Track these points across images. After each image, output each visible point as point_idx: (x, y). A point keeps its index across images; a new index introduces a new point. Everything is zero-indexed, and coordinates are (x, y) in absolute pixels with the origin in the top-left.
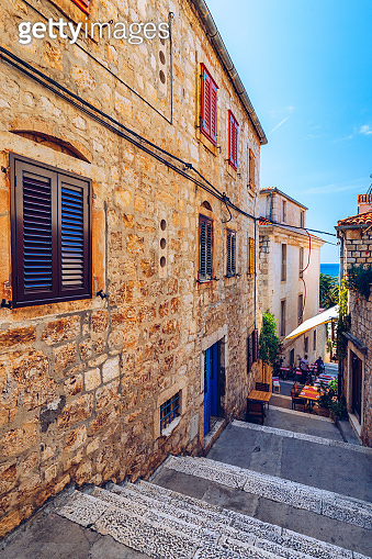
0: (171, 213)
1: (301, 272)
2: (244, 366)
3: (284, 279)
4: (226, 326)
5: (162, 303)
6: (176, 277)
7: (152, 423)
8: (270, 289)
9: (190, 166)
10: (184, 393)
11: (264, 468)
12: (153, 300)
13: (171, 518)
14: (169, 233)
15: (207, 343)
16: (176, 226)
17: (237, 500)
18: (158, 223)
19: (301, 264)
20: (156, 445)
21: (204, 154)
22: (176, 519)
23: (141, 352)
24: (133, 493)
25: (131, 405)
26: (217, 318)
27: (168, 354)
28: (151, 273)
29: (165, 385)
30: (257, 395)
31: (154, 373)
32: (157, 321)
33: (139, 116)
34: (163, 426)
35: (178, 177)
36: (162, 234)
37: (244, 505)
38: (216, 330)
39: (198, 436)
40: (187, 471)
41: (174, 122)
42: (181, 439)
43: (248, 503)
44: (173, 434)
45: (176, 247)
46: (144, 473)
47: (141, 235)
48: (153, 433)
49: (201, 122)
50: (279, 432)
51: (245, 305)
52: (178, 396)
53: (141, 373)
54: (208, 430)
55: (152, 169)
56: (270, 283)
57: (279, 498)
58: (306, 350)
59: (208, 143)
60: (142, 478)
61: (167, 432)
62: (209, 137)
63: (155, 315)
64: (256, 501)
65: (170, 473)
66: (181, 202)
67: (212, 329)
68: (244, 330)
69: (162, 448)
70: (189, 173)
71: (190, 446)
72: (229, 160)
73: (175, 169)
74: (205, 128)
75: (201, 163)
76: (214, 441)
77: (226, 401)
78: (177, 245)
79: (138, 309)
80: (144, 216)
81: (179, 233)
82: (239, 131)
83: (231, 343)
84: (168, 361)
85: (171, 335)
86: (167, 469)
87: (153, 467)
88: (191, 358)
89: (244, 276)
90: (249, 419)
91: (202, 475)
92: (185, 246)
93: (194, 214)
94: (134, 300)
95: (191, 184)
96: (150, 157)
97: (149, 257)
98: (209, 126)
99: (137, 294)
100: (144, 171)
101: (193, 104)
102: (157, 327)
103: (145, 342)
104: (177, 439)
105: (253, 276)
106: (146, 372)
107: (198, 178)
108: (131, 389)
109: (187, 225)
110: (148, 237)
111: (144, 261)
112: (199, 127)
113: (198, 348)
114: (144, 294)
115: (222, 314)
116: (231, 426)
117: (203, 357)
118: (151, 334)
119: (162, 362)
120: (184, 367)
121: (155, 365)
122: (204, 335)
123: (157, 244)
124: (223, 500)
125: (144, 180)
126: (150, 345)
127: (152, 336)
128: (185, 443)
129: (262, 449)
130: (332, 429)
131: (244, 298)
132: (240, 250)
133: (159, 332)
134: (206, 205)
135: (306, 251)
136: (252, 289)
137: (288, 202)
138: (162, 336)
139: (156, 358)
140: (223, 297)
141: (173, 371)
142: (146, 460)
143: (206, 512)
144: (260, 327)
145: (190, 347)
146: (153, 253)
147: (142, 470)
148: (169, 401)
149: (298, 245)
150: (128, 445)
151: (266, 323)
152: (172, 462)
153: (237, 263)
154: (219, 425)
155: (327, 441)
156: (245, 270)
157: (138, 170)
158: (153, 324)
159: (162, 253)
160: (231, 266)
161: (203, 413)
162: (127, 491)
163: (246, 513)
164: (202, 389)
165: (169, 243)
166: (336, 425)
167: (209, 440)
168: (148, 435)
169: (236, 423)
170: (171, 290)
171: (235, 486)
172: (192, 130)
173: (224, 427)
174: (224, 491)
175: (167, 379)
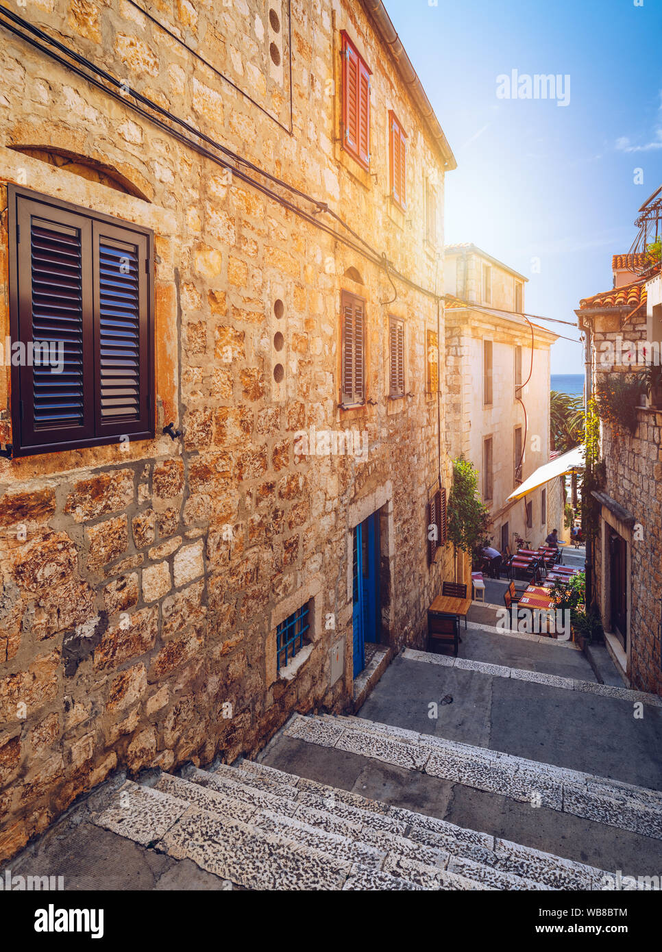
0: (292, 288)
1: (519, 389)
2: (423, 555)
3: (488, 401)
4: (389, 484)
5: (278, 446)
6: (301, 400)
7: (262, 658)
8: (465, 418)
9: (323, 206)
10: (319, 603)
11: (462, 734)
12: (262, 439)
14: (290, 323)
15: (357, 515)
16: (301, 310)
17: (414, 790)
18: (270, 306)
19: (518, 374)
20: (270, 698)
21: (349, 187)
23: (242, 532)
24: (229, 782)
25: (225, 625)
26: (375, 470)
27: (289, 535)
28: (257, 393)
29: (285, 588)
30: (446, 605)
31: (265, 569)
32: (270, 476)
33: (234, 121)
34: (282, 663)
35: (303, 226)
36: (276, 325)
38: (373, 491)
39: (343, 679)
40: (326, 741)
41: (296, 132)
42: (314, 685)
44: (299, 676)
45: (302, 346)
46: (248, 746)
47: (240, 326)
48: (263, 675)
49: (343, 132)
50: (485, 668)
51: (422, 448)
52: (307, 607)
53: (243, 569)
54: (360, 667)
55: (258, 211)
56: (465, 408)
58: (529, 523)
59: (353, 166)
60: (245, 755)
61: (288, 673)
62: (356, 157)
63: (265, 467)
65: (295, 746)
66: (310, 269)
67: (366, 490)
68: (421, 490)
69: (280, 700)
70: (323, 219)
71: (330, 697)
72: (391, 196)
73: (298, 212)
74: (350, 142)
75: (343, 202)
76: (371, 687)
77: (392, 614)
78: (303, 344)
79: (235, 455)
80: (246, 293)
81: (307, 322)
82: (408, 147)
83: (400, 513)
84: (290, 546)
85: (295, 502)
86: (290, 739)
87: (265, 736)
88: (329, 541)
89: (420, 397)
90: (432, 646)
91: (352, 747)
92: (318, 347)
93: (332, 290)
94: (229, 439)
95: (326, 239)
96: (254, 191)
97: (254, 365)
98: (356, 139)
99: (233, 430)
100: (245, 217)
101: (329, 102)
102: (269, 487)
103: (249, 513)
104: (306, 684)
105: (435, 397)
106: (250, 566)
107: (337, 227)
108: (225, 598)
109: (320, 309)
110: (252, 330)
111: (245, 373)
112: (339, 140)
113: (341, 524)
114: (246, 430)
115: (383, 464)
116: (401, 660)
117: (350, 538)
118: (258, 500)
119: (279, 549)
120: (318, 557)
121: (267, 555)
122: (353, 501)
123: (267, 343)
124: (390, 792)
125: (246, 232)
126: (257, 518)
127: (261, 504)
128: (320, 691)
129: (456, 699)
130: (578, 660)
131: (420, 435)
132: (413, 352)
133: (273, 497)
134: (353, 274)
135: (526, 353)
136: (435, 420)
137: (493, 270)
138: (279, 504)
139: (269, 543)
140: (384, 433)
141: (298, 564)
142: (253, 723)
143: (360, 812)
144: (448, 484)
145: (327, 522)
146: (262, 358)
147: (245, 741)
148: (291, 618)
149: (511, 343)
150: (220, 697)
151: (458, 478)
152: (298, 726)
153: (408, 374)
154: (379, 658)
155: (569, 682)
156: (422, 386)
157: (233, 214)
158: (261, 483)
159: (277, 357)
160: (397, 380)
161: (351, 638)
162: (220, 780)
164: (350, 595)
165: (289, 340)
166: (584, 653)
167: (362, 684)
168: (256, 679)
169: (410, 655)
170: (293, 422)
171: (410, 765)
172: (326, 145)
173: (388, 663)
174: (392, 775)
175: (288, 579)
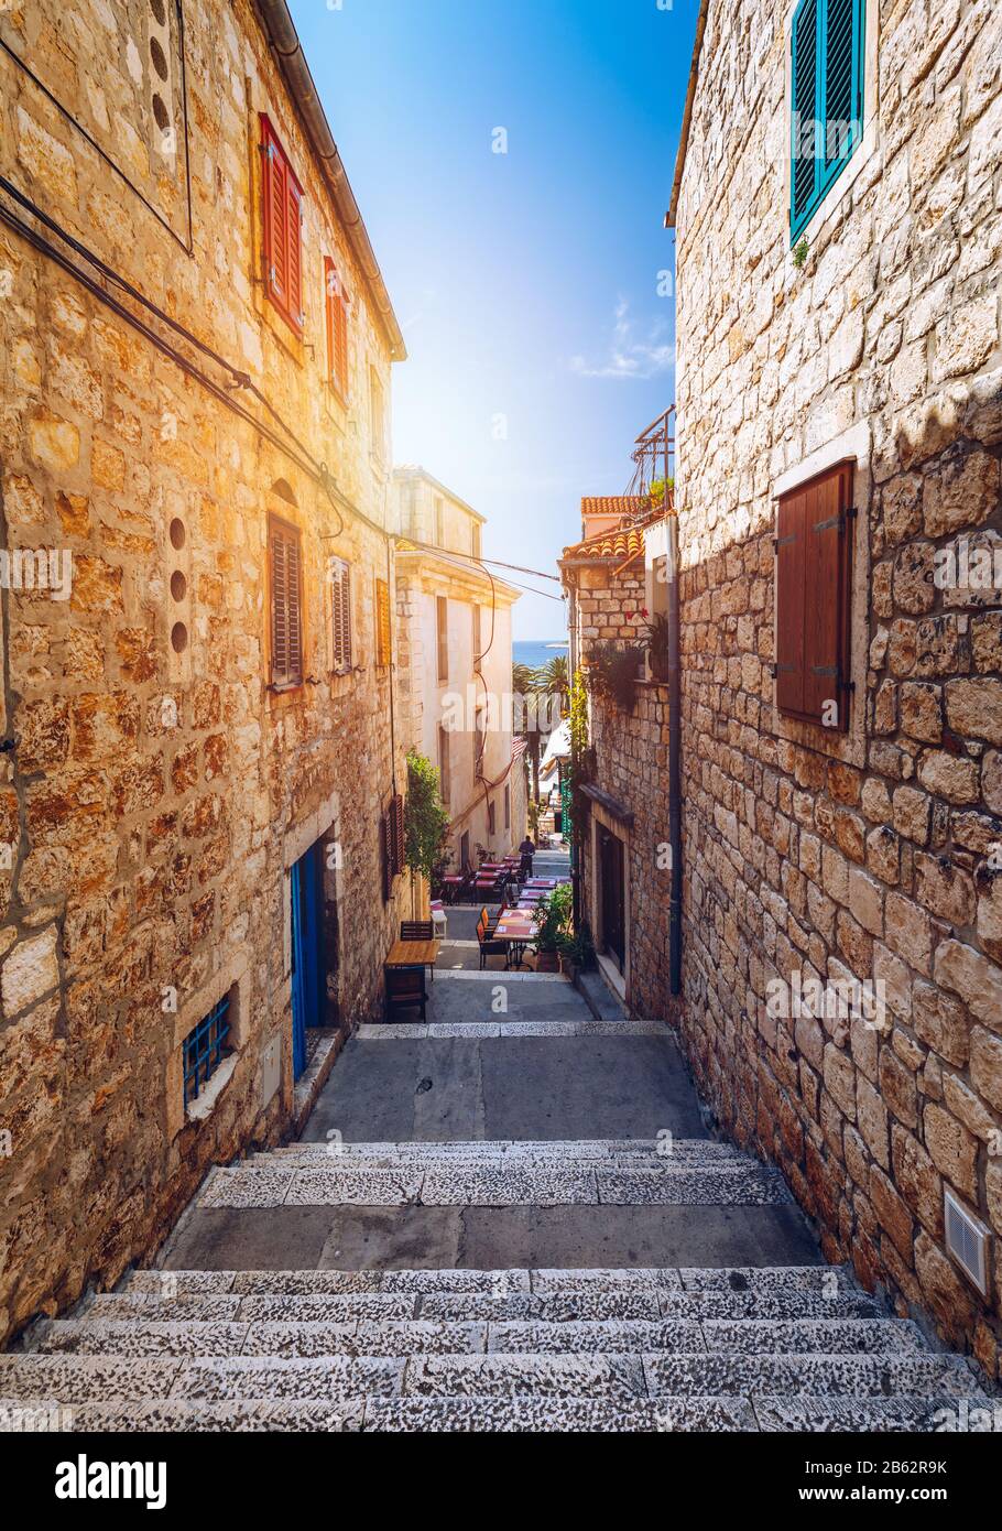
0: (197, 502)
1: (478, 660)
2: (377, 890)
3: (443, 676)
4: (335, 797)
5: (181, 753)
6: (214, 679)
7: (161, 1099)
8: (416, 698)
9: (243, 380)
10: (245, 990)
11: (449, 1129)
12: (154, 745)
13: (259, 1363)
14: (195, 557)
15: (295, 846)
16: (212, 537)
17: (409, 1234)
18: (163, 527)
19: (477, 641)
20: (174, 1157)
21: (275, 357)
22: (277, 1362)
23: (123, 901)
24: (120, 1327)
25: (99, 1060)
26: (317, 779)
27: (199, 893)
28: (145, 669)
29: (196, 978)
30: (406, 954)
31: (164, 954)
32: (169, 804)
33: (97, 204)
34: (192, 1094)
35: (211, 406)
36: (174, 560)
37: (427, 1243)
38: (314, 809)
39: (280, 1093)
40: (268, 1199)
41: (199, 254)
42: (239, 1114)
43: (436, 1235)
44: (218, 1108)
45: (213, 595)
46: (139, 1247)
47: (114, 557)
48: (163, 1124)
49: (266, 271)
50: (468, 1030)
51: (373, 743)
52: (228, 1001)
53: (127, 962)
54: (302, 1065)
55: (141, 369)
56: (415, 686)
57: (507, 1196)
58: (491, 829)
59: (281, 327)
60: (136, 1263)
61: (200, 1109)
62: (285, 315)
63: (160, 789)
64: (455, 1223)
65: (217, 1221)
66: (223, 474)
67: (306, 809)
68: (373, 801)
69: (190, 1157)
70: (243, 398)
71: (263, 1123)
72: (331, 382)
73: (204, 381)
74: (277, 289)
75: (267, 377)
76: (318, 1092)
77: (340, 984)
78: (215, 593)
79: (109, 774)
80: (123, 503)
81: (221, 558)
82: (349, 316)
83: (348, 836)
84: (201, 911)
85: (207, 839)
86: (210, 1211)
87: (167, 1219)
88: (258, 893)
89: (370, 672)
90: (391, 1014)
91: (311, 1197)
92: (237, 596)
93: (255, 511)
94: (100, 749)
95: (245, 430)
96: (133, 334)
97: (139, 625)
98: (284, 286)
99: (106, 733)
100: (119, 374)
101: (243, 218)
102: (168, 822)
103: (136, 868)
104: (229, 1117)
105: (387, 670)
106: (140, 954)
107: (261, 413)
108: (96, 1015)
109: (239, 538)
110: (135, 564)
111: (125, 636)
112: (260, 281)
113: (274, 863)
114: (128, 731)
115: (327, 769)
116: (356, 1043)
117: (287, 883)
118: (151, 844)
119: (185, 920)
120: (243, 920)
121: (166, 931)
122: (290, 827)
123: (159, 588)
124: (375, 1248)
125: (120, 400)
126: (149, 873)
127: (156, 850)
128: (248, 1120)
129: (437, 1081)
130: (568, 995)
131: (371, 726)
132: (360, 608)
133: (174, 837)
134: (282, 488)
135: (486, 613)
136: (387, 703)
137: (446, 503)
138: (183, 846)
139: (169, 912)
140: (327, 725)
141: (214, 935)
142: (147, 1206)
143: (344, 1299)
144: (402, 788)
145: (254, 865)
146: (151, 612)
147: (136, 1239)
148: (203, 1023)
149: (469, 600)
150: (93, 1183)
151: (415, 780)
152: (221, 1188)
153: (355, 640)
154: (326, 1047)
155: (568, 1027)
156: (371, 657)
157: (99, 365)
158: (155, 815)
159: (175, 612)
160: (343, 649)
161: (290, 1029)
162: (101, 1327)
163: (440, 1262)
164: (288, 966)
165: (194, 585)
166: (576, 985)
167: (305, 1092)
168: (151, 1134)
169: (367, 1032)
170: (202, 715)
171: (398, 1200)
172: (241, 283)
173: (338, 1050)
174: (374, 1222)
175: (198, 962)
